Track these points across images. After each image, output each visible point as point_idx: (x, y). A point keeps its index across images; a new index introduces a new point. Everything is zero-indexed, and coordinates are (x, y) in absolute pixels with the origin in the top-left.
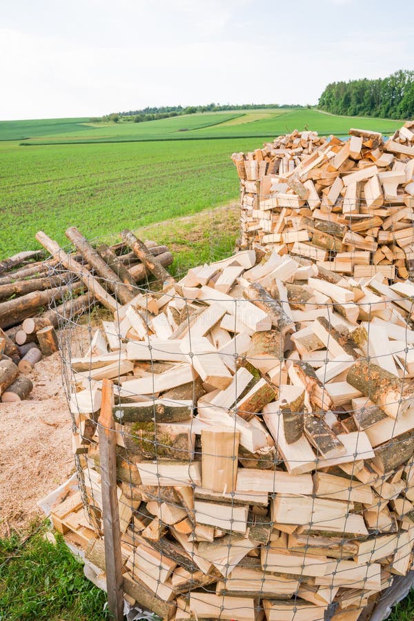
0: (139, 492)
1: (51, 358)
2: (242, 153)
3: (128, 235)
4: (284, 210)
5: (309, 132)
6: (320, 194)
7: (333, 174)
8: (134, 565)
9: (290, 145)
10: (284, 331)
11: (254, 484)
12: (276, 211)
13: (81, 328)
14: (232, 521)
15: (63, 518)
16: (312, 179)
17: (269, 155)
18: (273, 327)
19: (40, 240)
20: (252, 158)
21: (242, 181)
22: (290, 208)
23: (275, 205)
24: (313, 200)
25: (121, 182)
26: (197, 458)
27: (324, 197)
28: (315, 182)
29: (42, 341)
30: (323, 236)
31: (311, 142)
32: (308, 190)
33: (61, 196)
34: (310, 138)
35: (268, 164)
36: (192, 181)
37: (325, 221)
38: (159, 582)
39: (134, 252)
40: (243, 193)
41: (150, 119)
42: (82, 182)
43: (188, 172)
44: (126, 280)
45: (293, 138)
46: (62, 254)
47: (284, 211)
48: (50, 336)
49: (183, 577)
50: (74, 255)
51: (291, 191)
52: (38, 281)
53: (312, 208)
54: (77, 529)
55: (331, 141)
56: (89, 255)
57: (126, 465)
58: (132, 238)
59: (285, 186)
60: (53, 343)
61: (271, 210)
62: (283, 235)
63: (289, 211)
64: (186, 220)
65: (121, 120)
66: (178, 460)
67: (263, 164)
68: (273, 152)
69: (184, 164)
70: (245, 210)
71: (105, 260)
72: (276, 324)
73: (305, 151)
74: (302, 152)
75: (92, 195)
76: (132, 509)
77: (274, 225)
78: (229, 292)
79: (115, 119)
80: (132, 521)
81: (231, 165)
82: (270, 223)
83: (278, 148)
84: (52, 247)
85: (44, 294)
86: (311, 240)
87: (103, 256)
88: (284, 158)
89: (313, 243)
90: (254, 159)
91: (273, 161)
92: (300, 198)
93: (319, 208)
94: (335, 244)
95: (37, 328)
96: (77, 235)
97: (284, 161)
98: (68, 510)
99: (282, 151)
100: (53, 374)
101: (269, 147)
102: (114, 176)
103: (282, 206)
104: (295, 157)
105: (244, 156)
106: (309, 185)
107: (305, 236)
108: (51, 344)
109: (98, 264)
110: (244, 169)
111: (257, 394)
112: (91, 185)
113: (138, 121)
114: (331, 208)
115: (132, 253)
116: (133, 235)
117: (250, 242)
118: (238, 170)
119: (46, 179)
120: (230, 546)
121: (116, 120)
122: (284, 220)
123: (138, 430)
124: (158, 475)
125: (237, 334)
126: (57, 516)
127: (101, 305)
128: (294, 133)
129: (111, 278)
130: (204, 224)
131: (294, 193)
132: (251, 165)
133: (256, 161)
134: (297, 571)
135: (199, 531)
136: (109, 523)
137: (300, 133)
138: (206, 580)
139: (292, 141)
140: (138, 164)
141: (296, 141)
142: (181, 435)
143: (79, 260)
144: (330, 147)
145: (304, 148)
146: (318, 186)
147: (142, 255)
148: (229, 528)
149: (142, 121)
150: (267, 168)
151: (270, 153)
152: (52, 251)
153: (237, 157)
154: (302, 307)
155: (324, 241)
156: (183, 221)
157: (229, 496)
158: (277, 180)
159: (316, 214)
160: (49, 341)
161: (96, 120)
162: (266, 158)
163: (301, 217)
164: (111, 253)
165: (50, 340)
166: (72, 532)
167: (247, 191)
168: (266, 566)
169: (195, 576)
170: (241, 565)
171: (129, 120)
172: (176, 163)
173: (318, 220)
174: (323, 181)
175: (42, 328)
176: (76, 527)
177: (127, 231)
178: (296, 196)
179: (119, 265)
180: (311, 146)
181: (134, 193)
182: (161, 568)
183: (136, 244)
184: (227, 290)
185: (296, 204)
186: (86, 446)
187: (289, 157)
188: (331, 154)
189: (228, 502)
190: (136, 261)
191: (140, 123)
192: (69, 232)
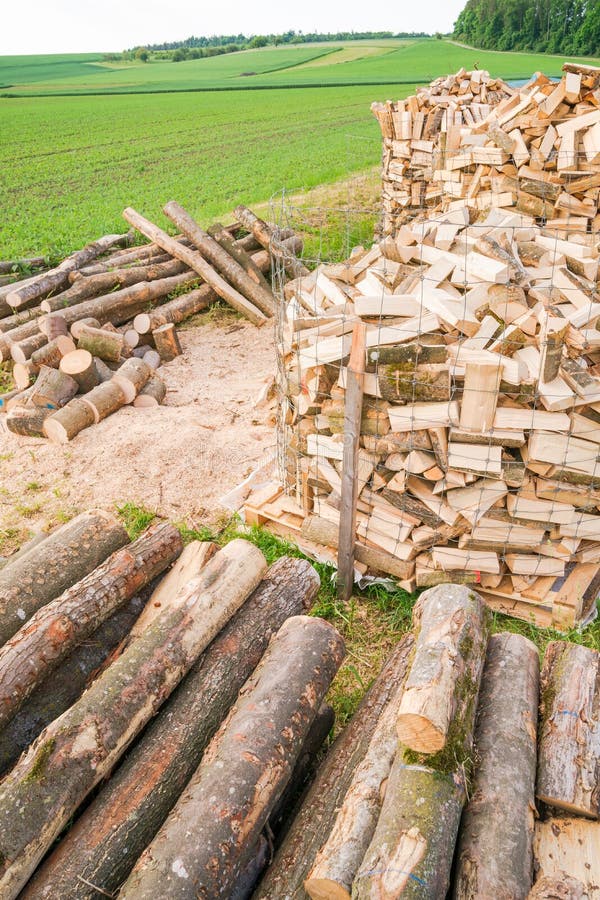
0: (385, 442)
1: (175, 361)
2: (390, 102)
3: (245, 212)
4: (481, 168)
5: (481, 72)
6: (529, 147)
7: (545, 122)
8: (367, 529)
9: (454, 90)
10: (522, 285)
11: (513, 421)
12: (469, 170)
13: (199, 331)
14: (488, 461)
15: (259, 508)
16: (519, 128)
17: (426, 104)
18: (511, 281)
19: (129, 219)
20: (403, 108)
21: (388, 142)
22: (489, 166)
23: (469, 163)
24: (521, 154)
25: (178, 151)
26: (457, 396)
27: (534, 150)
28: (522, 131)
29: (160, 342)
30: (531, 200)
31: (484, 86)
32: (515, 141)
33: (96, 171)
34: (483, 81)
35: (426, 117)
36: (284, 148)
37: (534, 181)
38: (398, 541)
39: (255, 234)
40: (388, 158)
41: (196, 56)
42: (121, 152)
43: (273, 136)
44: (250, 270)
45: (459, 80)
46: (164, 237)
47: (481, 170)
48: (171, 335)
49: (425, 533)
50: (180, 237)
51: (492, 143)
52: (142, 270)
53: (518, 164)
54: (279, 517)
55: (538, 80)
56: (199, 238)
57: (372, 414)
58: (251, 217)
59: (484, 137)
60: (175, 345)
61: (462, 170)
62: (478, 199)
63: (487, 169)
64: (300, 199)
65: (152, 58)
66: (435, 400)
67: (420, 117)
68: (433, 100)
69: (264, 125)
70: (391, 182)
71: (220, 243)
72: (514, 277)
73: (477, 98)
74: (471, 100)
75: (143, 170)
76: (374, 464)
77: (466, 187)
78: (450, 250)
79: (143, 55)
80: (371, 478)
81: (372, 118)
82: (460, 186)
83: (439, 94)
84: (148, 228)
85: (154, 285)
86: (514, 206)
87: (218, 238)
88: (448, 109)
89: (518, 209)
90: (406, 110)
91: (433, 113)
92: (504, 151)
93: (527, 164)
94: (545, 208)
95: (153, 326)
96: (179, 211)
97: (449, 112)
98: (263, 501)
99: (444, 98)
100: (183, 380)
101: (426, 93)
102: (166, 144)
103: (478, 162)
104: (464, 107)
105: (392, 106)
106: (516, 135)
107: (508, 199)
108: (172, 346)
109: (213, 249)
110: (392, 123)
111: (509, 338)
112: (136, 156)
113: (178, 59)
114: (543, 165)
115: (251, 236)
116: (251, 213)
117: (396, 226)
118: (382, 125)
119: (66, 147)
120: (482, 489)
121: (144, 58)
122: (480, 181)
123: (394, 371)
124: (413, 419)
125: (468, 290)
126: (252, 507)
127: (223, 302)
128: (459, 73)
129: (232, 267)
130: (325, 203)
131: (496, 146)
132: (403, 119)
133: (410, 112)
134: (544, 518)
135: (450, 476)
136: (348, 479)
137: (468, 73)
138: (449, 534)
139: (458, 85)
140: (198, 125)
141: (464, 84)
142: (442, 372)
143: (187, 244)
144: (537, 88)
145: (474, 95)
146: (527, 138)
147: (265, 238)
148: (484, 470)
149: (184, 59)
150: (425, 122)
151: (427, 101)
152: (149, 233)
153: (381, 109)
154: (535, 264)
155: (531, 206)
156: (295, 201)
157: (488, 435)
158: (469, 131)
159: (524, 172)
160: (169, 343)
161: (113, 58)
162: (424, 108)
163: (502, 177)
164: (227, 234)
165: (170, 341)
166: (273, 522)
167: (394, 155)
168: (515, 512)
169: (440, 530)
170: (488, 514)
171: (164, 58)
172: (253, 123)
173: (526, 179)
174: (533, 130)
175: (158, 326)
176: (278, 515)
177: (243, 208)
178: (499, 150)
179: (239, 251)
180: (484, 91)
181: (204, 167)
182: (401, 526)
183: (257, 224)
184: (449, 247)
185: (498, 159)
186: (319, 405)
187: (455, 106)
188: (540, 97)
189: (484, 442)
190: (256, 246)
191: (182, 63)
192: (169, 208)
